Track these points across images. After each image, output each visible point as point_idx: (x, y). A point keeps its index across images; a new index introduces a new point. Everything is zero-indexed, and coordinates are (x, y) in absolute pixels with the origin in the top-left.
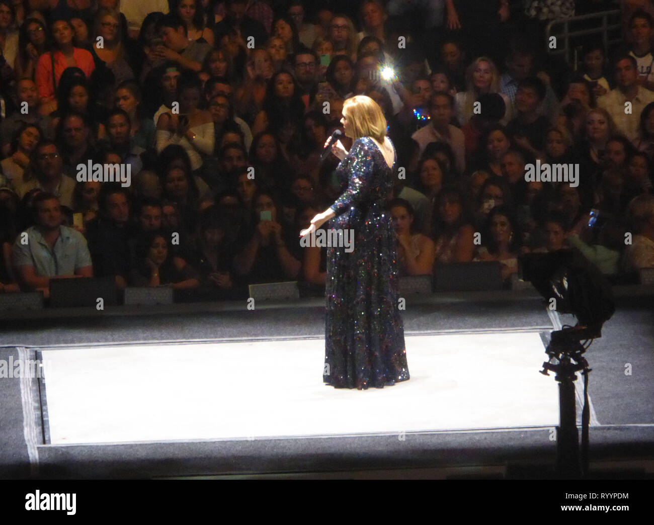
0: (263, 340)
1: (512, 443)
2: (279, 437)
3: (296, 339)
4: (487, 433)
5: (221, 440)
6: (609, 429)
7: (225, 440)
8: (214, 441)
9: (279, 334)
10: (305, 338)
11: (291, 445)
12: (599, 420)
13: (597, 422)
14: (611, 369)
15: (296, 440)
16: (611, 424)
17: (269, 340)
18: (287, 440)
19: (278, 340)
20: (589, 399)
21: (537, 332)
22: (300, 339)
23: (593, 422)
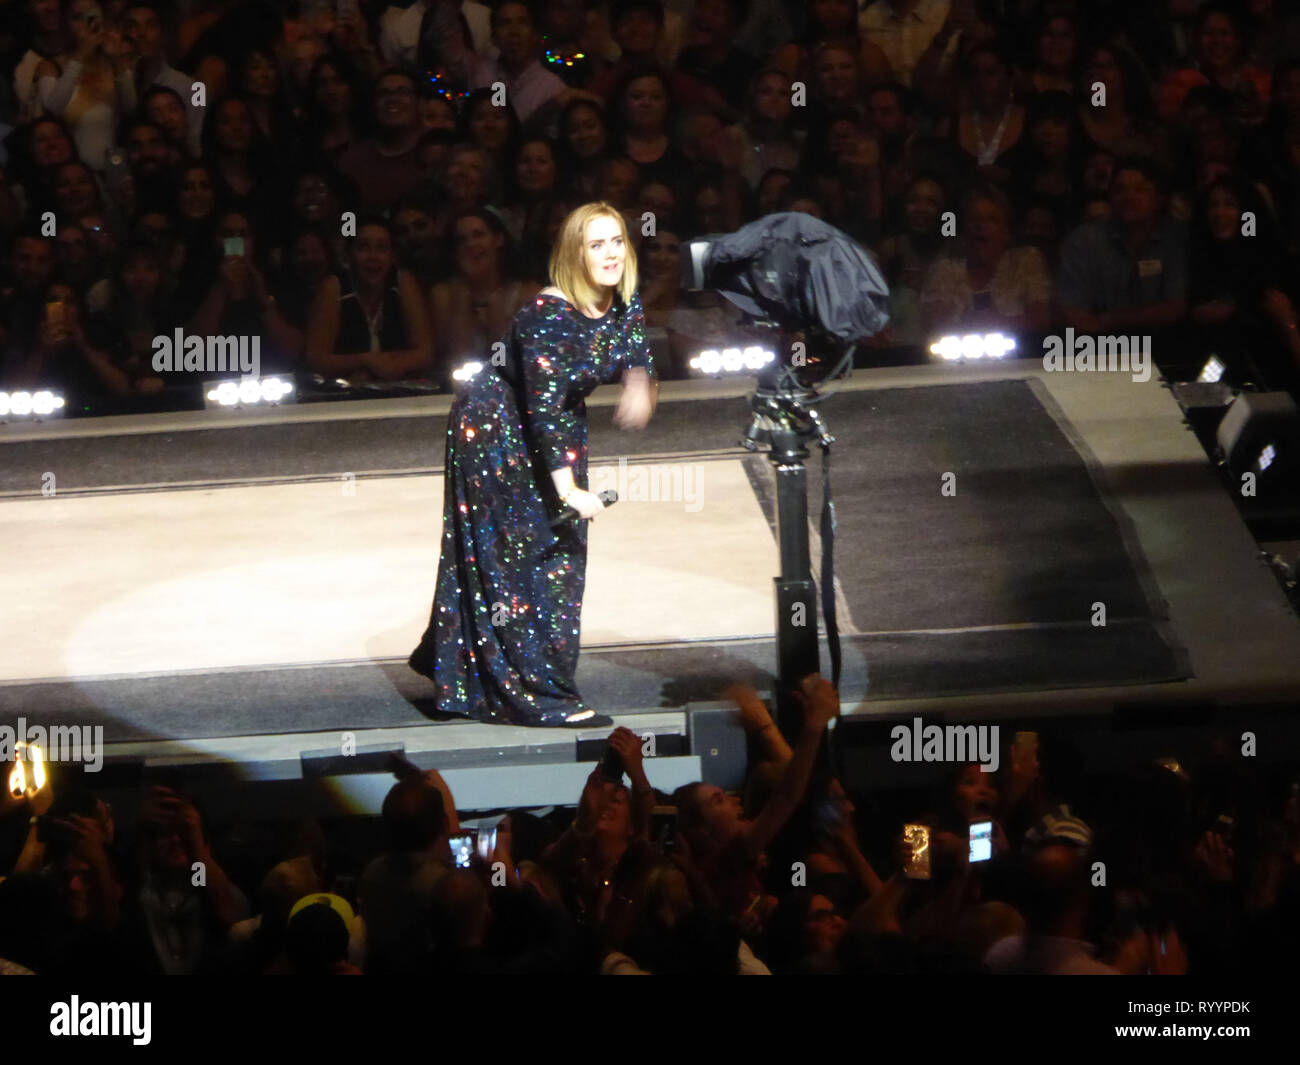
0: (231, 485)
1: (695, 670)
2: (265, 665)
3: (291, 482)
4: (648, 651)
5: (160, 675)
6: (875, 639)
7: (166, 674)
8: (145, 677)
9: (260, 473)
10: (308, 480)
11: (287, 681)
12: (856, 622)
13: (852, 627)
14: (875, 525)
15: (297, 672)
16: (879, 630)
17: (243, 485)
18: (281, 672)
19: (258, 484)
20: (837, 583)
21: (737, 458)
22: (299, 481)
23: (846, 628)
